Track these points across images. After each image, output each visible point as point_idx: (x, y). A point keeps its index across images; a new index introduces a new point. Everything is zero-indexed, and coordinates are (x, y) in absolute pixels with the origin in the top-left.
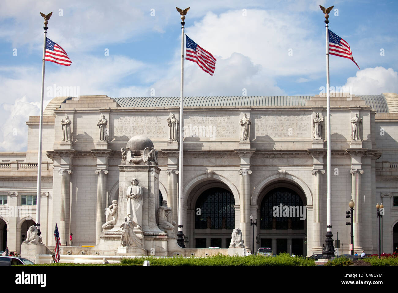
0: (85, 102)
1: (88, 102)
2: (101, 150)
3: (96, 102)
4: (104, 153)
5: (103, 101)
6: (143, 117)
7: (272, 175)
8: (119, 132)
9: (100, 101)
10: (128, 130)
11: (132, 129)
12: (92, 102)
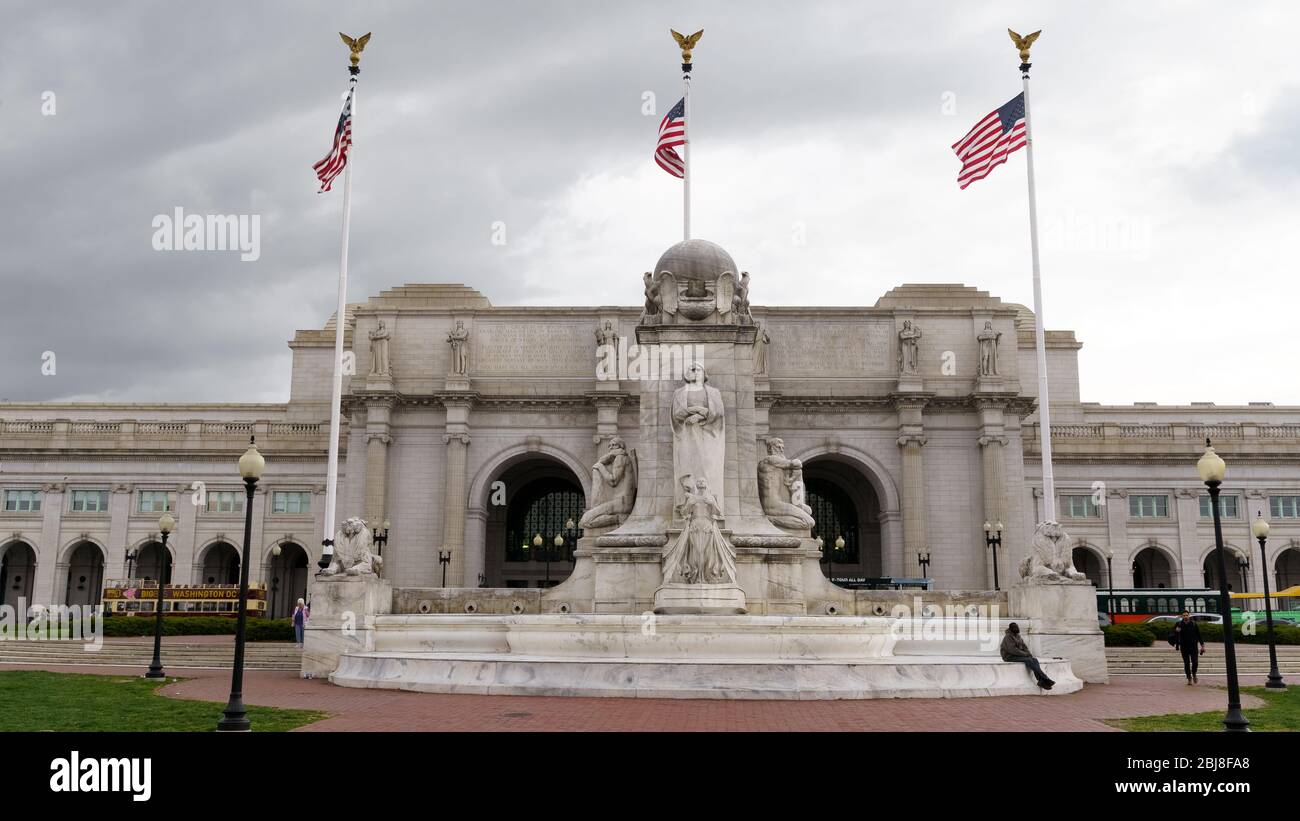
0: (421, 295)
1: (426, 295)
2: (455, 392)
3: (443, 295)
4: (461, 399)
5: (457, 295)
6: (545, 327)
7: (813, 448)
8: (492, 357)
9: (450, 295)
10: (512, 353)
11: (521, 352)
12: (435, 295)
